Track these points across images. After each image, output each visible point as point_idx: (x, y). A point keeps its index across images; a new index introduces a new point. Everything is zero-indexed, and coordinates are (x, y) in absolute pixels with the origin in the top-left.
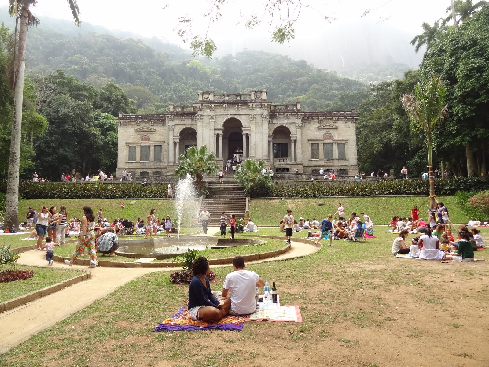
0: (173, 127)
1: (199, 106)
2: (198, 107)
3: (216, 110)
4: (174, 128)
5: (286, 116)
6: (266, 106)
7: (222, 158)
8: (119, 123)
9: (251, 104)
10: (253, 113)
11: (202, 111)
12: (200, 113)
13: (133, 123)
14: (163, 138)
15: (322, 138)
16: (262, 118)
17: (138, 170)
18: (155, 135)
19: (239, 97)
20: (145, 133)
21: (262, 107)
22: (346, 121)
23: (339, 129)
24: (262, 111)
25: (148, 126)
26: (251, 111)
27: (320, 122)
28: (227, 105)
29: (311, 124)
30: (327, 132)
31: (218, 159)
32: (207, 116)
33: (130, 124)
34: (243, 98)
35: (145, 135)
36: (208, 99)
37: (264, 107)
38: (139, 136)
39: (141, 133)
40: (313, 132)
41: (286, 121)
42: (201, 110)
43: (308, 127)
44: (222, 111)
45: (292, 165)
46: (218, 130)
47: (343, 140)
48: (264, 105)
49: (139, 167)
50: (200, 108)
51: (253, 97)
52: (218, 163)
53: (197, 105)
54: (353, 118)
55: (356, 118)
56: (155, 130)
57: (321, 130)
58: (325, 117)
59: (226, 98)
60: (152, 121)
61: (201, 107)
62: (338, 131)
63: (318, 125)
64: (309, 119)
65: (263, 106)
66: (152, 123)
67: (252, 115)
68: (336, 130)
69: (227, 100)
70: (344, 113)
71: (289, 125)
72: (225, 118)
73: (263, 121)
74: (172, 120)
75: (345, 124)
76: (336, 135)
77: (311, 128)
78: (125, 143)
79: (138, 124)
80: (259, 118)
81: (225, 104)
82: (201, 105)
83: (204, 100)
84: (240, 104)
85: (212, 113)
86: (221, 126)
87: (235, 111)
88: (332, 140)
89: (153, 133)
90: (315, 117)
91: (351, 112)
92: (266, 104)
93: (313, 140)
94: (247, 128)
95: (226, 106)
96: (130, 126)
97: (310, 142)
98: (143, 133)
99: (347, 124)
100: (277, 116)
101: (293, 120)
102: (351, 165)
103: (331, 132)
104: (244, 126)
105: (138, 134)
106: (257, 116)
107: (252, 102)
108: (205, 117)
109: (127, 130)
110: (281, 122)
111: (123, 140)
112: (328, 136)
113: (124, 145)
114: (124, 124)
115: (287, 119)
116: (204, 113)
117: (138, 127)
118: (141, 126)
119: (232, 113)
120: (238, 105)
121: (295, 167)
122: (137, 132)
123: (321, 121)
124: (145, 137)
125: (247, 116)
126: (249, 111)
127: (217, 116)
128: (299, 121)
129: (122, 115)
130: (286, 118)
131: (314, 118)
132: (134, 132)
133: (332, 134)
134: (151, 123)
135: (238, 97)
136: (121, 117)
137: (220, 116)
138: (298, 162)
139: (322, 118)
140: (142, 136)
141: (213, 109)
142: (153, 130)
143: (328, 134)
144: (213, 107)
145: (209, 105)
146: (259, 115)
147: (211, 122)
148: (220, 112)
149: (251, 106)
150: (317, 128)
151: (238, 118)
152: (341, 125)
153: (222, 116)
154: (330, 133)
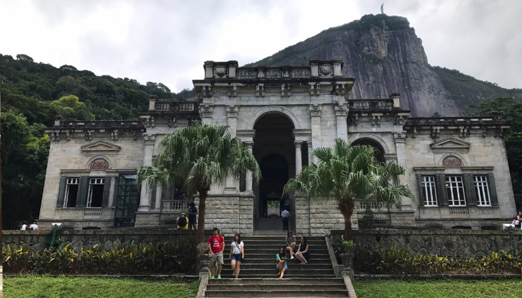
0: (153, 138)
1: (207, 87)
2: (204, 89)
3: (240, 97)
4: (154, 141)
5: (374, 118)
6: (343, 87)
7: (252, 192)
8: (53, 135)
9: (312, 84)
10: (316, 101)
11: (213, 98)
12: (208, 102)
13: (78, 135)
14: (133, 162)
15: (441, 164)
16: (335, 112)
17: (79, 223)
18: (119, 157)
19: (287, 73)
20: (99, 153)
21: (334, 89)
22: (485, 135)
23: (472, 149)
24: (336, 98)
25: (106, 140)
26: (312, 98)
27: (434, 136)
28: (262, 85)
29: (417, 140)
30: (449, 154)
31: (242, 194)
32: (222, 108)
33: (74, 138)
34: (294, 75)
35: (98, 157)
36: (225, 77)
37: (338, 90)
38: (89, 158)
39: (93, 153)
40: (423, 154)
41: (374, 130)
42: (210, 97)
43: (413, 146)
44: (252, 98)
45: (392, 215)
46: (244, 135)
47: (483, 169)
48: (340, 85)
49: (81, 218)
50: (207, 91)
51: (315, 72)
52: (244, 203)
53: (202, 85)
54: (500, 129)
55: (504, 129)
56: (120, 148)
57: (438, 150)
58: (443, 126)
59: (261, 75)
60: (116, 131)
61: (210, 89)
62: (470, 153)
63: (430, 142)
64: (413, 130)
65: (337, 87)
66: (114, 136)
67: (316, 105)
68: (466, 150)
69: (262, 78)
70: (477, 120)
71: (379, 136)
72: (259, 113)
73: (338, 118)
74: (153, 125)
75: (482, 140)
76: (468, 160)
77: (417, 146)
78: (59, 171)
79: (89, 137)
80: (327, 112)
81: (260, 85)
82: (209, 85)
83: (217, 77)
84: (289, 85)
85: (232, 102)
86: (251, 128)
87: (279, 98)
88: (460, 170)
89: (115, 153)
90: (425, 126)
91: (491, 119)
92: (343, 83)
93: (424, 169)
94: (304, 130)
95: (261, 87)
96: (72, 142)
97: (418, 173)
98: (96, 153)
99: (487, 139)
100: (357, 118)
101: (386, 127)
102: (504, 217)
103: (458, 155)
104: (297, 127)
105: (87, 156)
106: (326, 108)
107: (314, 79)
108: (217, 110)
109: (67, 149)
110: (364, 130)
111: (56, 166)
112: (452, 162)
113: (58, 176)
114: (61, 138)
115: (375, 126)
116: (215, 101)
117: (87, 143)
118: (93, 142)
119: (272, 102)
120: (286, 87)
121: (398, 218)
122: (84, 152)
123: (436, 133)
124: (100, 161)
125: (304, 108)
126: (308, 98)
127: (242, 109)
128: (399, 129)
129: (61, 122)
130: (373, 123)
131: (423, 128)
132: (80, 152)
133: (460, 158)
134: (112, 134)
135: (285, 72)
136: (59, 124)
137: (248, 109)
138: (403, 209)
139: (439, 128)
140: (93, 159)
141: (235, 94)
142: (114, 148)
143: (451, 159)
144: (235, 89)
145: (227, 85)
146: (329, 106)
147: (230, 119)
148: (249, 100)
149: (312, 87)
150: (429, 147)
151: (287, 112)
152: (475, 141)
153: (253, 109)
154: (456, 155)
